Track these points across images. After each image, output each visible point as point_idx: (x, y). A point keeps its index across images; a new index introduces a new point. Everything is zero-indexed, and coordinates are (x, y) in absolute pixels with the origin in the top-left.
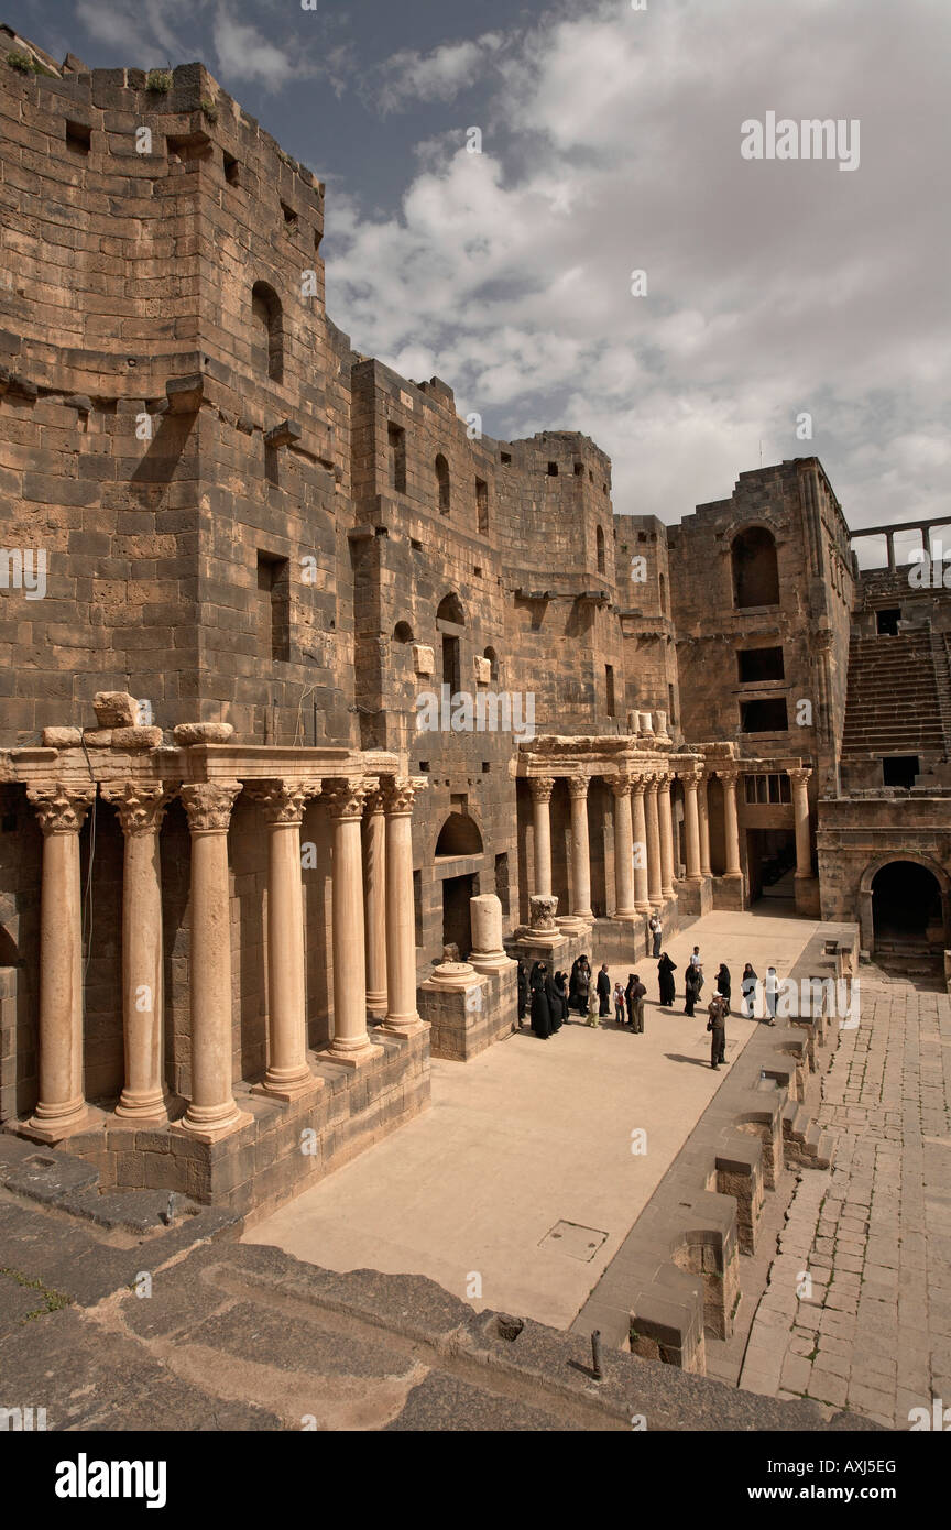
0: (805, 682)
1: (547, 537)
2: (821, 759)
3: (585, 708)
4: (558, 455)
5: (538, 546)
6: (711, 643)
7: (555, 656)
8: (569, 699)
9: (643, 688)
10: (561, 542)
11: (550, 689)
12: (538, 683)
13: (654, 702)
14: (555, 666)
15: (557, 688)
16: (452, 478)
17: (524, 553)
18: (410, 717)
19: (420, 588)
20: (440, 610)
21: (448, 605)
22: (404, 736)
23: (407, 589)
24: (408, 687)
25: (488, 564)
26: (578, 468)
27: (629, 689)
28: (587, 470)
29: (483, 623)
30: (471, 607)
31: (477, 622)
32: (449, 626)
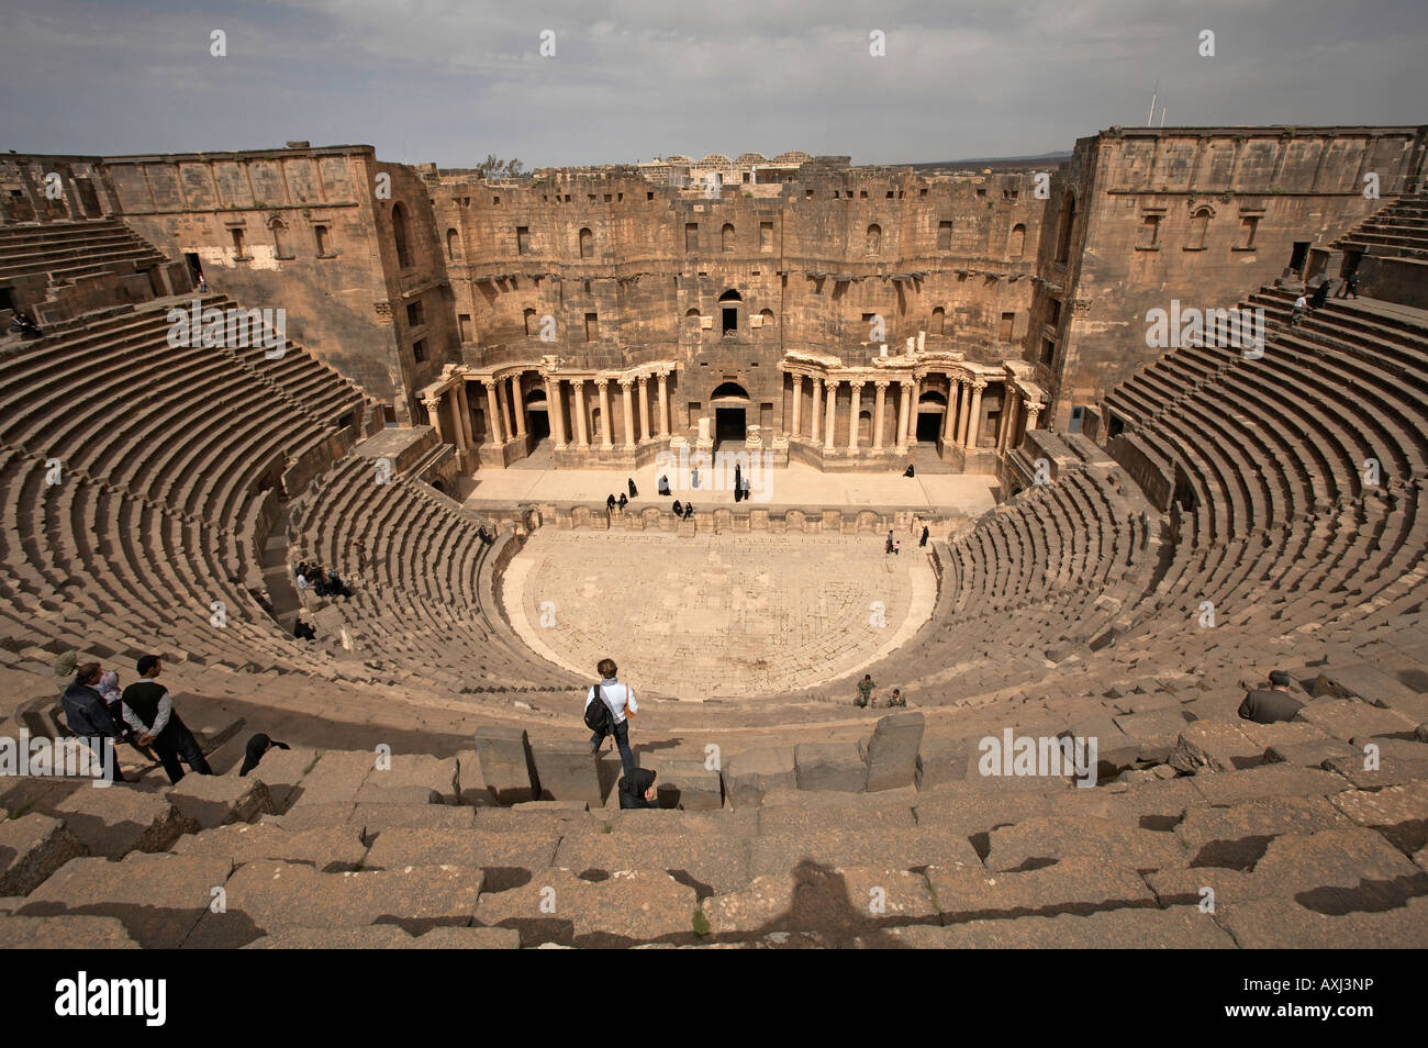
0: (1062, 337)
1: (830, 238)
4: (839, 186)
6: (1043, 286)
7: (826, 308)
9: (984, 313)
10: (836, 241)
12: (817, 322)
13: (989, 325)
14: (826, 314)
15: (826, 325)
16: (737, 232)
18: (695, 346)
19: (705, 293)
20: (723, 298)
21: (732, 294)
22: (689, 354)
23: (696, 294)
24: (697, 334)
25: (765, 268)
26: (850, 194)
27: (974, 312)
28: (857, 193)
29: (759, 298)
30: (750, 293)
31: (753, 300)
32: (730, 303)
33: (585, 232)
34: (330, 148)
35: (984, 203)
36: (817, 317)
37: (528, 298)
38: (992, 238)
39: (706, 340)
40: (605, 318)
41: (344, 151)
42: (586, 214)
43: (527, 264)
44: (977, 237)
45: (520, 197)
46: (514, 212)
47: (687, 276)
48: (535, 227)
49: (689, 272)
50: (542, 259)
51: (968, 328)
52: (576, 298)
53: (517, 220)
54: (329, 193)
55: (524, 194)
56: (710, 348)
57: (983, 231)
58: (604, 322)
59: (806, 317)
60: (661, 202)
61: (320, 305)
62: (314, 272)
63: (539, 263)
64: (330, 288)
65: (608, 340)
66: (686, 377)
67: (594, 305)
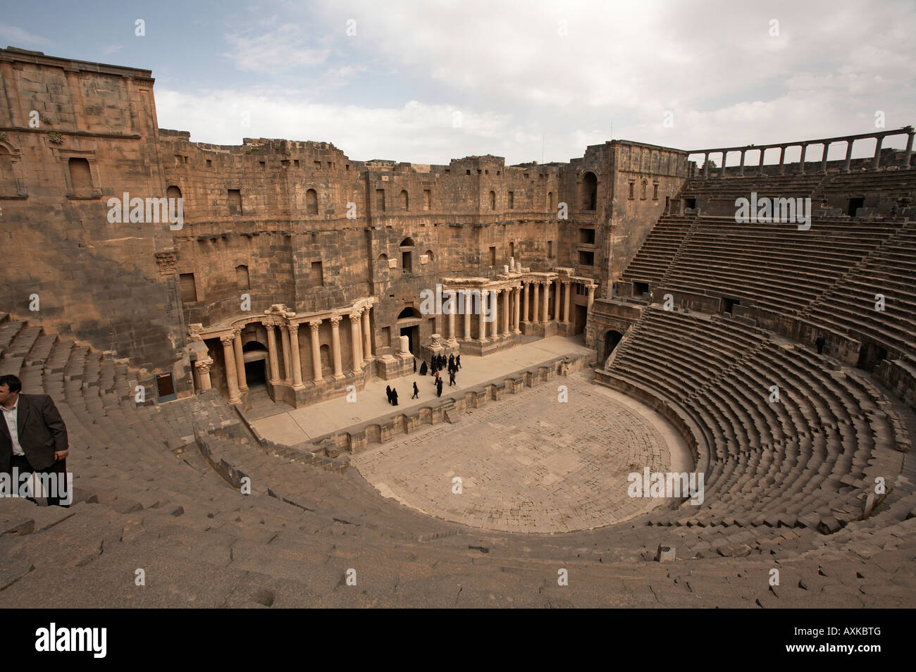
0: (601, 247)
1: (465, 201)
2: (603, 282)
3: (476, 266)
4: (470, 167)
5: (461, 205)
6: (570, 224)
7: (465, 246)
8: (470, 262)
9: (536, 243)
10: (470, 202)
11: (463, 258)
12: (458, 257)
13: (540, 249)
14: (466, 250)
15: (466, 258)
16: (409, 196)
17: (455, 208)
18: (385, 283)
19: (391, 241)
20: (402, 245)
21: (407, 242)
22: (382, 289)
23: (385, 243)
24: (386, 274)
25: (428, 221)
26: (479, 171)
27: (529, 244)
28: (483, 171)
29: (425, 243)
30: (419, 240)
31: (421, 244)
32: (406, 249)
33: (312, 192)
34: (101, 66)
35: (528, 181)
36: (458, 253)
37: (240, 255)
38: (535, 201)
39: (392, 277)
40: (328, 265)
41: (124, 74)
42: (313, 177)
43: (238, 224)
44: (526, 201)
45: (232, 162)
46: (226, 175)
47: (378, 229)
48: (248, 190)
49: (380, 226)
50: (254, 219)
51: (526, 253)
52: (304, 249)
53: (229, 183)
54: (93, 120)
55: (237, 159)
56: (396, 283)
57: (530, 197)
58: (328, 269)
59: (450, 254)
60: (354, 173)
61: (67, 260)
62: (62, 217)
63: (253, 223)
64: (86, 237)
65: (331, 284)
66: (380, 308)
67: (319, 255)
